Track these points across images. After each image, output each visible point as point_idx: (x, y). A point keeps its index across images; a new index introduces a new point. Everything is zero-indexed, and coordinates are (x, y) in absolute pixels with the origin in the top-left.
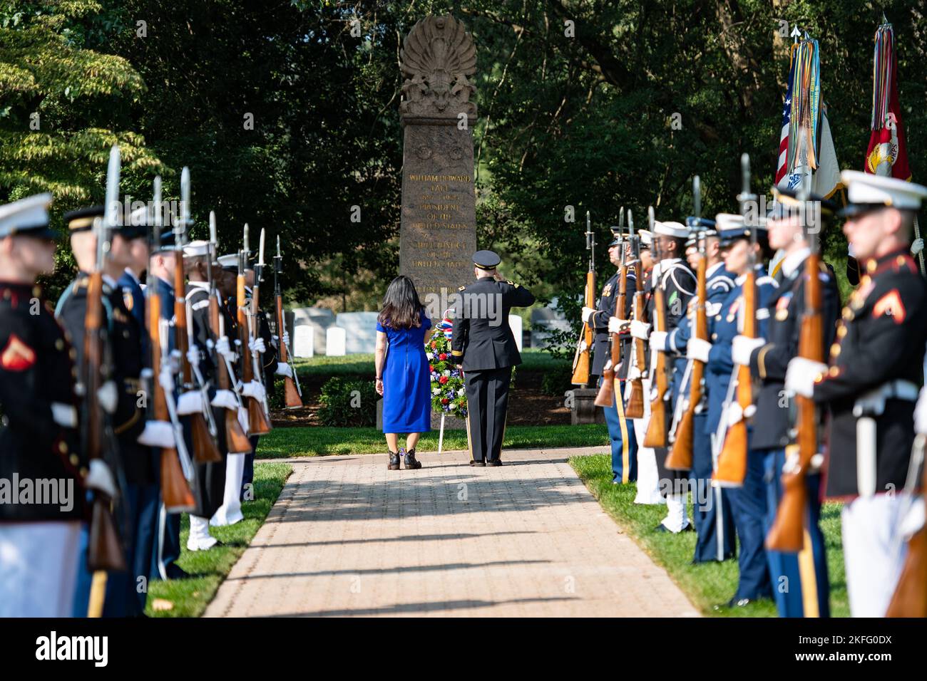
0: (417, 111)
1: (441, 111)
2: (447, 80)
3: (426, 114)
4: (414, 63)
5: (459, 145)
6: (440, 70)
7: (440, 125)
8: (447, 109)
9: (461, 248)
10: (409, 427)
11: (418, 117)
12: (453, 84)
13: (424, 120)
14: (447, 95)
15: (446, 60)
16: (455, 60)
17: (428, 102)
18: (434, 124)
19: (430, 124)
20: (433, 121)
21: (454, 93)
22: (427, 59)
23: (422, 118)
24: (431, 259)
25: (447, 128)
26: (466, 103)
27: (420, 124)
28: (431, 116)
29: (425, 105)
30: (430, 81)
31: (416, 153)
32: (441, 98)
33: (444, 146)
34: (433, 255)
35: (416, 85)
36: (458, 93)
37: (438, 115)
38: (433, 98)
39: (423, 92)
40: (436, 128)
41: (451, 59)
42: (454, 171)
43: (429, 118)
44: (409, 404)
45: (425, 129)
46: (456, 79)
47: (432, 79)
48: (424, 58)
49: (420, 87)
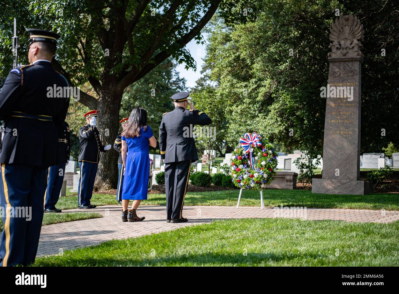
0: (334, 56)
1: (344, 55)
2: (349, 42)
3: (338, 57)
4: (335, 36)
5: (352, 70)
6: (346, 39)
7: (344, 62)
8: (347, 55)
9: (351, 114)
10: (133, 196)
11: (334, 59)
12: (352, 44)
13: (337, 60)
14: (348, 49)
15: (349, 34)
16: (353, 34)
17: (339, 52)
18: (341, 61)
19: (339, 62)
20: (341, 60)
21: (351, 48)
22: (341, 34)
23: (336, 59)
24: (337, 119)
25: (347, 62)
26: (356, 51)
27: (335, 62)
28: (340, 58)
29: (338, 53)
30: (342, 43)
31: (333, 74)
32: (345, 50)
33: (346, 71)
34: (339, 117)
35: (335, 45)
36: (353, 47)
37: (343, 57)
38: (341, 50)
39: (337, 48)
40: (342, 63)
41: (351, 33)
42: (349, 81)
43: (339, 59)
44: (133, 183)
45: (337, 64)
46: (353, 41)
47: (342, 42)
48: (339, 34)
49: (336, 46)
